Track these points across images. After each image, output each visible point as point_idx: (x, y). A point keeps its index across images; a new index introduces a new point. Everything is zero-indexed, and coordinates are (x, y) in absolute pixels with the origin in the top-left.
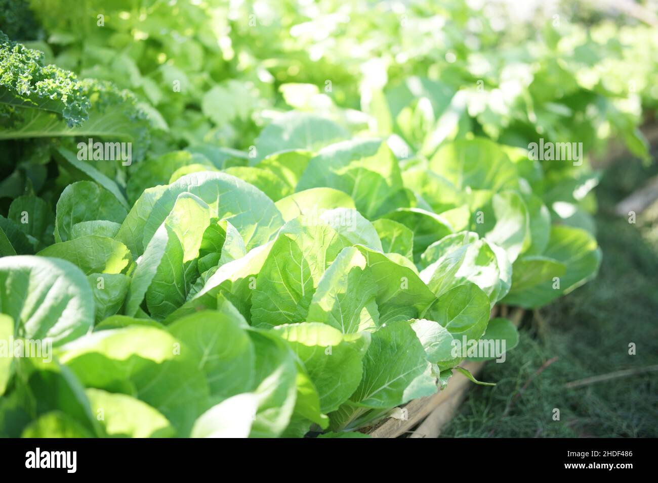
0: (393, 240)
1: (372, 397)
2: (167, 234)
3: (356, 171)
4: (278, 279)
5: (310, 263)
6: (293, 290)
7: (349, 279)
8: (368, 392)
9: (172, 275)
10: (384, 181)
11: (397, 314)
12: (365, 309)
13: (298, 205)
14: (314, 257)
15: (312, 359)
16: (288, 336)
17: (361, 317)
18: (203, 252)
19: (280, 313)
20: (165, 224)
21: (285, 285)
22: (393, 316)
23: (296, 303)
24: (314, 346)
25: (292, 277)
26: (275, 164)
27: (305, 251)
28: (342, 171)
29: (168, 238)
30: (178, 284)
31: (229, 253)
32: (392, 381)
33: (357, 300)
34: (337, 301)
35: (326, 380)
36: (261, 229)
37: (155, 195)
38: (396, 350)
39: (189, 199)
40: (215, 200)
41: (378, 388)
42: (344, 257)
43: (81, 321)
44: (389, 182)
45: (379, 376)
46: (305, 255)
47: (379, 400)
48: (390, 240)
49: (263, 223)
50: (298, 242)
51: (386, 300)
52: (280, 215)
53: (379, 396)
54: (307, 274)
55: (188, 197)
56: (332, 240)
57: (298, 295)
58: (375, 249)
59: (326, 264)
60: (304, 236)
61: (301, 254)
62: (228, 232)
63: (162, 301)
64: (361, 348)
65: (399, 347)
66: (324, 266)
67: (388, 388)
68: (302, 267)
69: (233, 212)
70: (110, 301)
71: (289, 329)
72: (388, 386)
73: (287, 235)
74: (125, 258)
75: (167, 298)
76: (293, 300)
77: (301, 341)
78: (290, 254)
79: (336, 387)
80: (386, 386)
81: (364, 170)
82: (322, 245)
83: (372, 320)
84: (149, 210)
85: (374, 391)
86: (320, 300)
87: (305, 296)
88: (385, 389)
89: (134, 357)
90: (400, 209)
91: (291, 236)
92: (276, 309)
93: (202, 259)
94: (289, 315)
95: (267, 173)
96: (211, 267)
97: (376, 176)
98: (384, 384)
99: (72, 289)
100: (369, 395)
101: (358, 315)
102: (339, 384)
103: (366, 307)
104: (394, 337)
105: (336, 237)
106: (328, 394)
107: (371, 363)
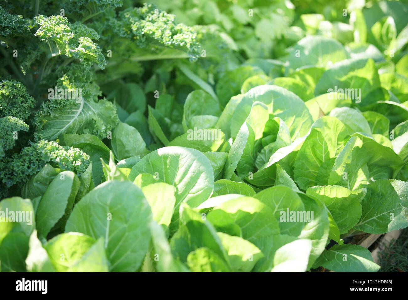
0: (375, 123)
1: (365, 223)
2: (248, 130)
3: (351, 78)
4: (309, 152)
5: (328, 143)
6: (318, 159)
7: (352, 154)
8: (363, 220)
9: (249, 150)
10: (368, 82)
11: (380, 172)
12: (360, 169)
13: (318, 103)
14: (330, 140)
15: (332, 204)
16: (319, 192)
17: (358, 174)
18: (265, 135)
19: (310, 172)
20: (247, 123)
21: (313, 156)
22: (378, 173)
23: (319, 166)
24: (334, 198)
25: (318, 152)
26: (302, 72)
27: (326, 136)
28: (343, 79)
29: (249, 132)
30: (251, 154)
31: (281, 137)
32: (379, 215)
33: (356, 165)
34: (345, 168)
35: (339, 214)
36: (297, 119)
37: (237, 100)
38: (381, 197)
39: (259, 106)
40: (271, 102)
41: (370, 218)
42: (350, 143)
43: (207, 186)
44: (371, 83)
45: (370, 211)
46: (325, 139)
47: (371, 227)
48: (374, 123)
49: (298, 116)
50: (322, 132)
51: (372, 162)
52: (308, 110)
53: (370, 223)
54: (326, 149)
55: (258, 104)
56: (342, 129)
57: (320, 162)
58: (368, 136)
59: (337, 143)
60: (325, 128)
61: (323, 139)
62: (280, 125)
63: (244, 165)
64: (361, 197)
65: (382, 195)
66: (336, 144)
67: (377, 219)
68: (323, 146)
69: (281, 110)
70: (217, 167)
71: (320, 189)
72: (376, 218)
73: (316, 129)
74: (222, 139)
75: (246, 163)
76: (317, 164)
77: (326, 195)
78: (317, 139)
79: (345, 218)
80: (375, 218)
81: (357, 77)
82: (335, 132)
83: (364, 176)
84: (234, 109)
85: (366, 220)
86: (337, 170)
87: (325, 162)
88: (374, 220)
89: (240, 211)
90: (379, 102)
91: (318, 129)
92: (307, 169)
93: (264, 139)
94: (315, 173)
95: (298, 80)
96: (269, 143)
97: (364, 79)
98: (373, 216)
99: (202, 168)
100: (363, 222)
101: (356, 173)
102: (347, 217)
103: (361, 168)
104: (380, 189)
105: (344, 128)
106: (340, 222)
107: (365, 202)
